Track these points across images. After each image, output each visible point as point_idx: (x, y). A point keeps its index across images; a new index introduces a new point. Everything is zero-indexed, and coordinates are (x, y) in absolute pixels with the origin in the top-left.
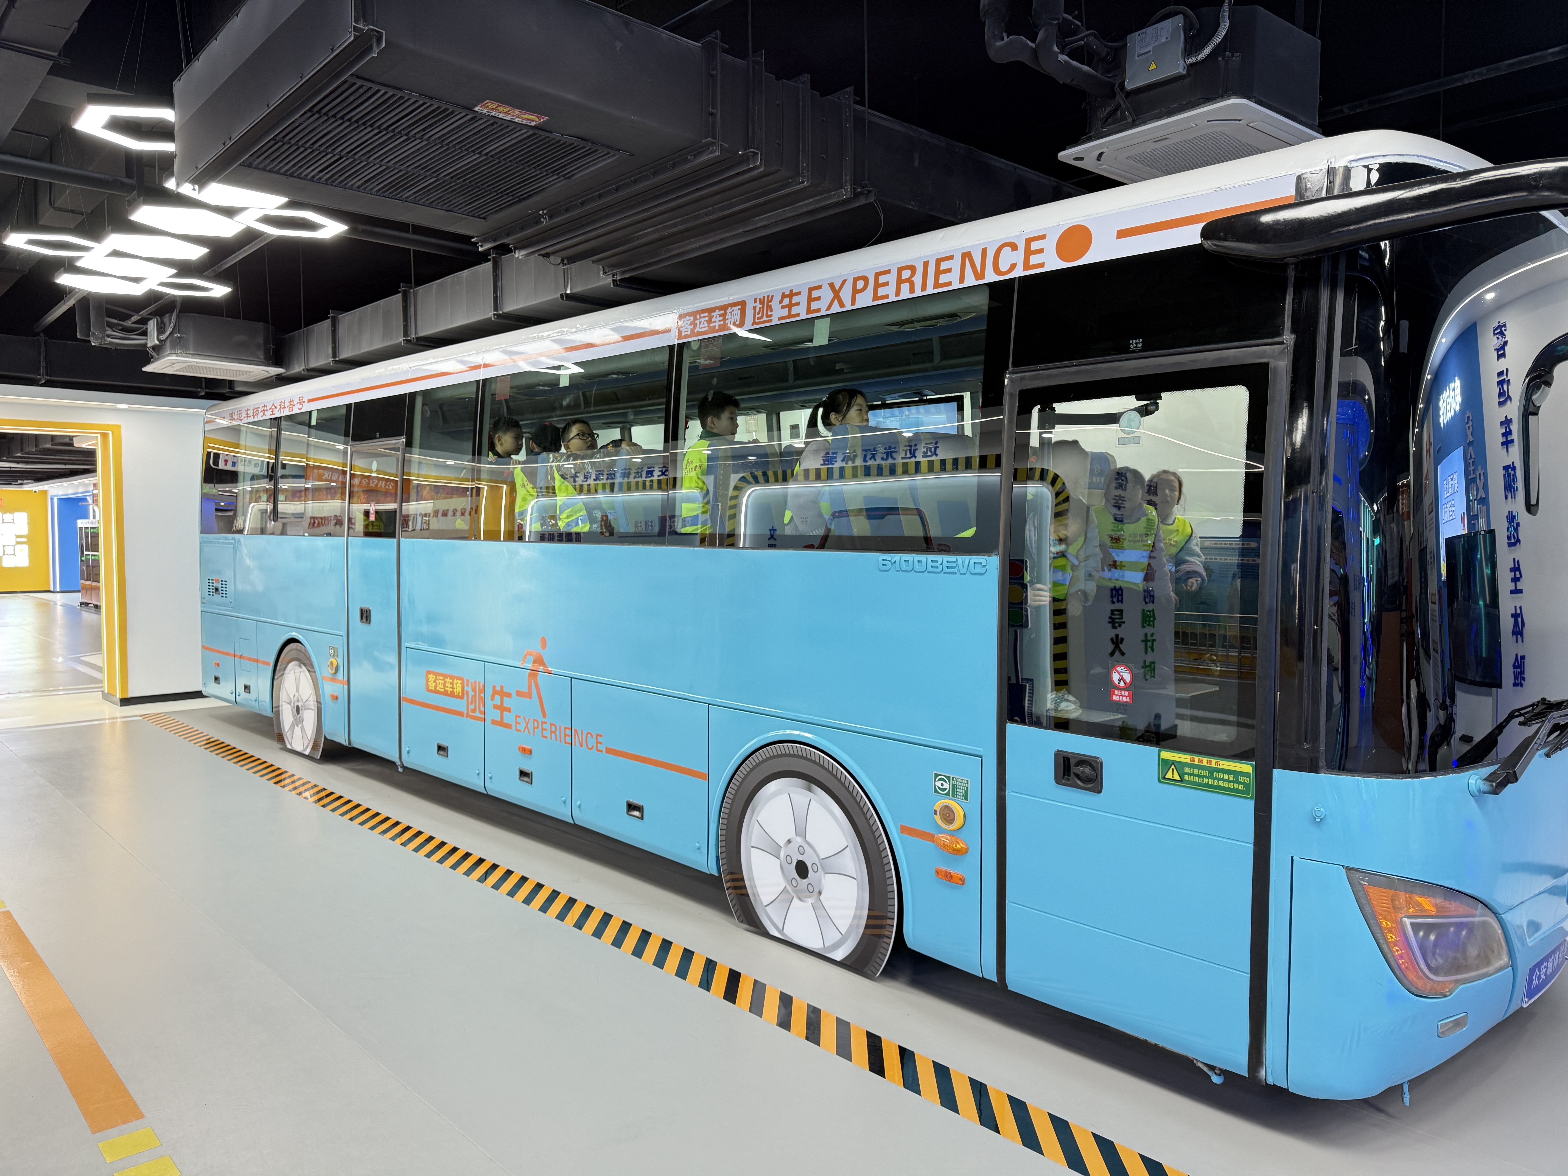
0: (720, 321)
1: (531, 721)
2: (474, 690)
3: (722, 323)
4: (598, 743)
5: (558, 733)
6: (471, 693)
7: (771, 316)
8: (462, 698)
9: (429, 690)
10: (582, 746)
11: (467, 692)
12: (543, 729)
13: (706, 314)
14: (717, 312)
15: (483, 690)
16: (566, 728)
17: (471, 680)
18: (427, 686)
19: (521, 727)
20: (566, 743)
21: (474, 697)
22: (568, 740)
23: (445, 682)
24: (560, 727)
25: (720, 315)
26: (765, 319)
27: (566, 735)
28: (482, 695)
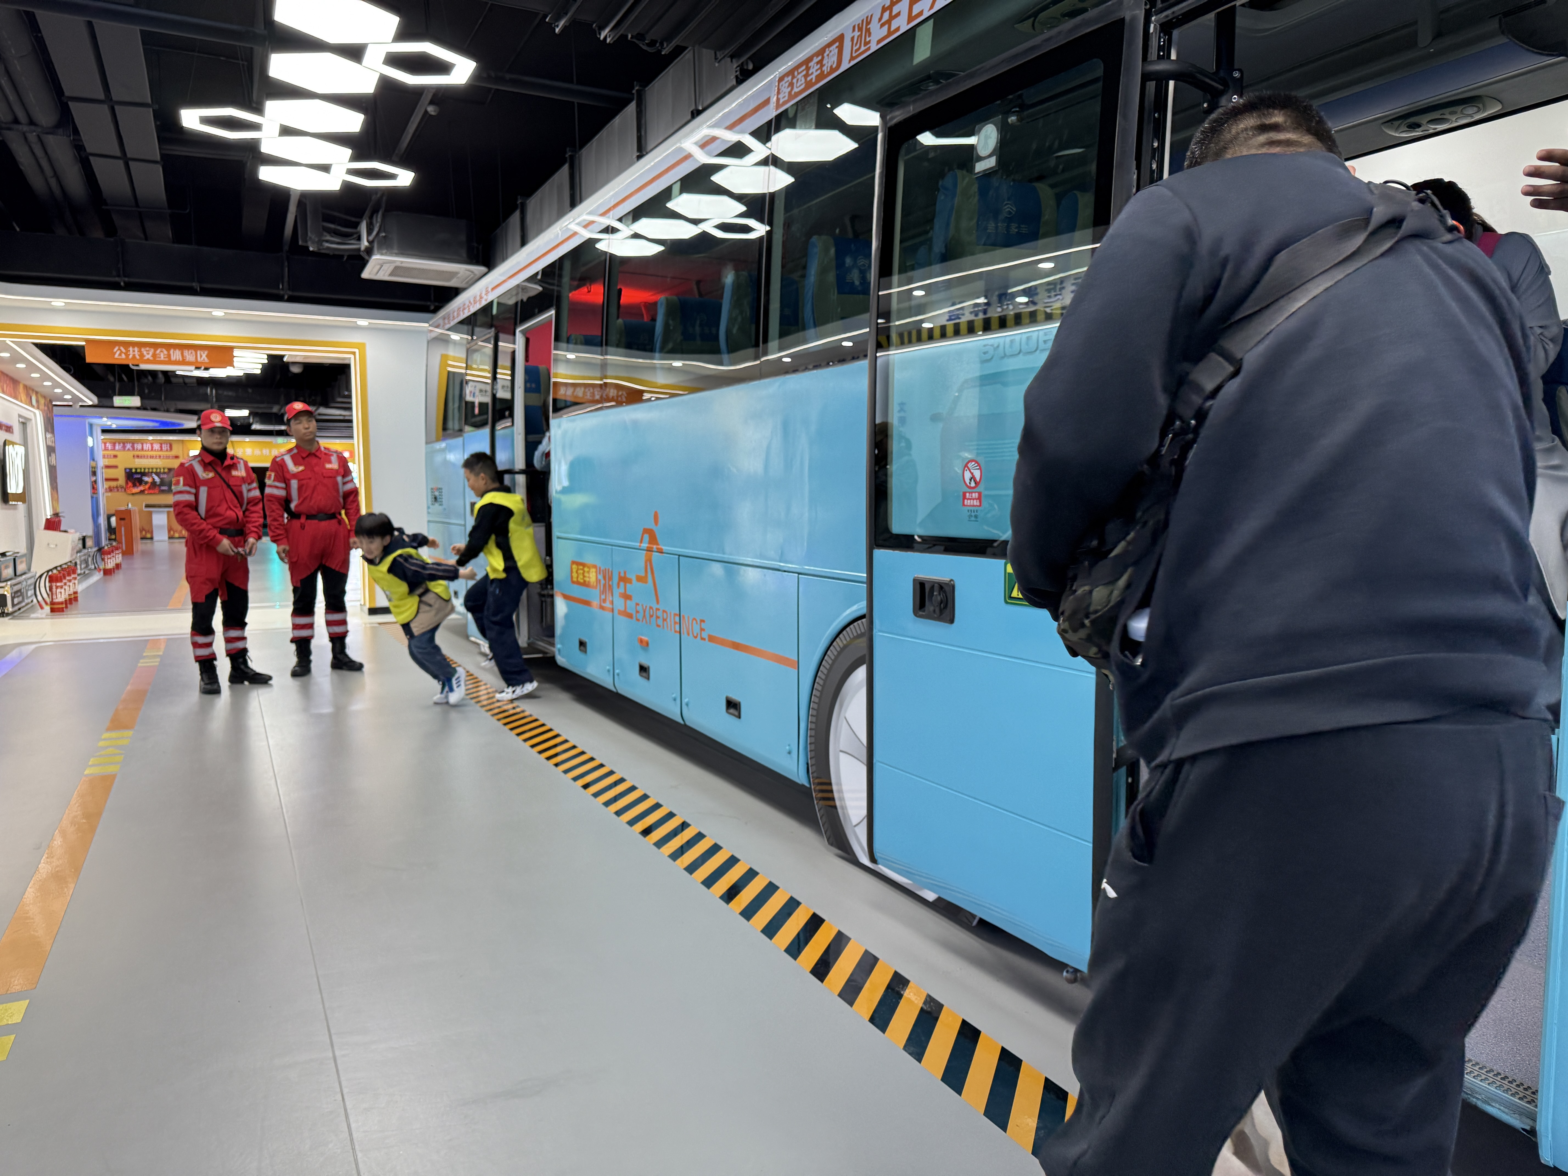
0: (817, 70)
1: (648, 608)
2: (604, 578)
3: (819, 72)
4: (702, 630)
5: (668, 620)
6: (603, 582)
7: (869, 42)
8: (596, 587)
9: (573, 582)
10: (688, 634)
11: (600, 581)
12: (658, 617)
13: (804, 67)
14: (816, 60)
15: (611, 578)
16: (675, 615)
17: (602, 568)
18: (572, 577)
19: (640, 616)
20: (676, 632)
21: (605, 585)
22: (678, 629)
23: (584, 571)
24: (670, 613)
25: (817, 63)
26: (863, 48)
27: (675, 623)
28: (611, 583)
